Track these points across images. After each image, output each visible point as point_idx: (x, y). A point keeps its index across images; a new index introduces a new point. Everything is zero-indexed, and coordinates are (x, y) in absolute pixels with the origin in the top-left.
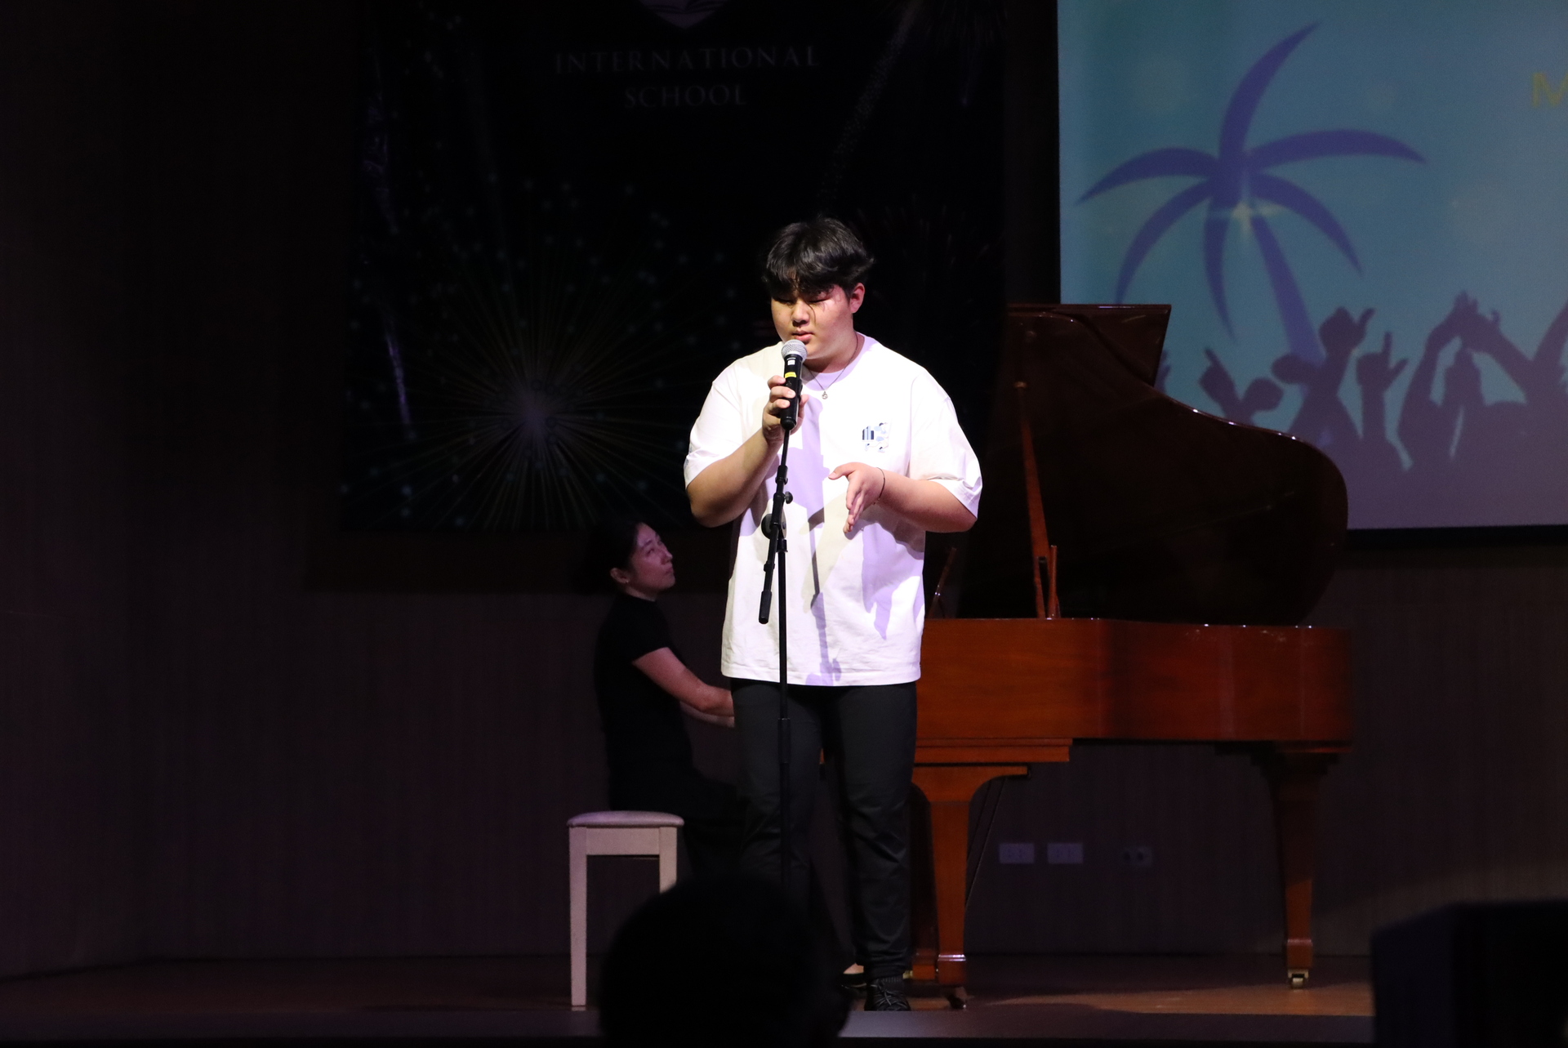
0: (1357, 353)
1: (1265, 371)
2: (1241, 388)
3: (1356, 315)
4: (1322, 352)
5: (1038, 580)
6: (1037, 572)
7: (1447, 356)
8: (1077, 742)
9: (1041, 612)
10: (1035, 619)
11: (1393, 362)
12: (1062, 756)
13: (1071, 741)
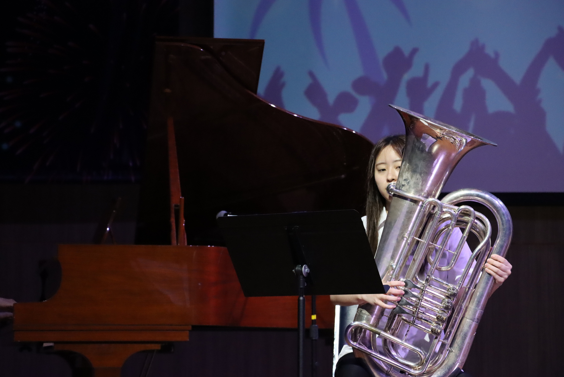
0: (407, 77)
1: (348, 88)
2: (331, 99)
3: (407, 52)
4: (385, 76)
5: (173, 220)
6: (173, 215)
7: (465, 81)
8: (195, 328)
9: (174, 242)
10: (169, 246)
11: (430, 83)
12: (184, 337)
13: (190, 327)
